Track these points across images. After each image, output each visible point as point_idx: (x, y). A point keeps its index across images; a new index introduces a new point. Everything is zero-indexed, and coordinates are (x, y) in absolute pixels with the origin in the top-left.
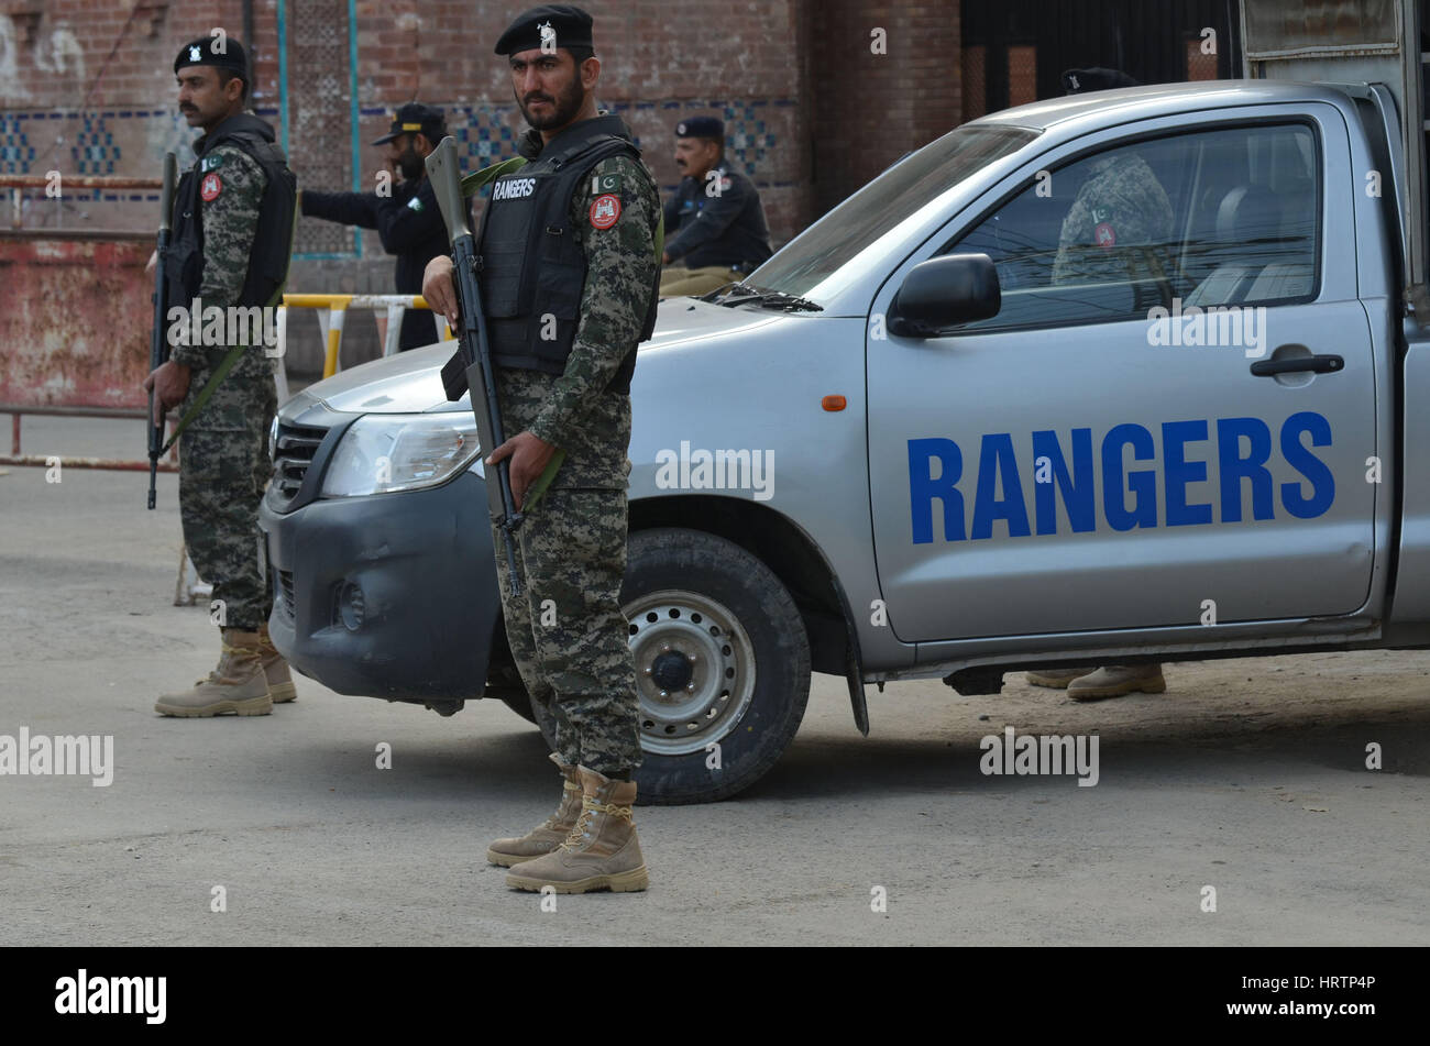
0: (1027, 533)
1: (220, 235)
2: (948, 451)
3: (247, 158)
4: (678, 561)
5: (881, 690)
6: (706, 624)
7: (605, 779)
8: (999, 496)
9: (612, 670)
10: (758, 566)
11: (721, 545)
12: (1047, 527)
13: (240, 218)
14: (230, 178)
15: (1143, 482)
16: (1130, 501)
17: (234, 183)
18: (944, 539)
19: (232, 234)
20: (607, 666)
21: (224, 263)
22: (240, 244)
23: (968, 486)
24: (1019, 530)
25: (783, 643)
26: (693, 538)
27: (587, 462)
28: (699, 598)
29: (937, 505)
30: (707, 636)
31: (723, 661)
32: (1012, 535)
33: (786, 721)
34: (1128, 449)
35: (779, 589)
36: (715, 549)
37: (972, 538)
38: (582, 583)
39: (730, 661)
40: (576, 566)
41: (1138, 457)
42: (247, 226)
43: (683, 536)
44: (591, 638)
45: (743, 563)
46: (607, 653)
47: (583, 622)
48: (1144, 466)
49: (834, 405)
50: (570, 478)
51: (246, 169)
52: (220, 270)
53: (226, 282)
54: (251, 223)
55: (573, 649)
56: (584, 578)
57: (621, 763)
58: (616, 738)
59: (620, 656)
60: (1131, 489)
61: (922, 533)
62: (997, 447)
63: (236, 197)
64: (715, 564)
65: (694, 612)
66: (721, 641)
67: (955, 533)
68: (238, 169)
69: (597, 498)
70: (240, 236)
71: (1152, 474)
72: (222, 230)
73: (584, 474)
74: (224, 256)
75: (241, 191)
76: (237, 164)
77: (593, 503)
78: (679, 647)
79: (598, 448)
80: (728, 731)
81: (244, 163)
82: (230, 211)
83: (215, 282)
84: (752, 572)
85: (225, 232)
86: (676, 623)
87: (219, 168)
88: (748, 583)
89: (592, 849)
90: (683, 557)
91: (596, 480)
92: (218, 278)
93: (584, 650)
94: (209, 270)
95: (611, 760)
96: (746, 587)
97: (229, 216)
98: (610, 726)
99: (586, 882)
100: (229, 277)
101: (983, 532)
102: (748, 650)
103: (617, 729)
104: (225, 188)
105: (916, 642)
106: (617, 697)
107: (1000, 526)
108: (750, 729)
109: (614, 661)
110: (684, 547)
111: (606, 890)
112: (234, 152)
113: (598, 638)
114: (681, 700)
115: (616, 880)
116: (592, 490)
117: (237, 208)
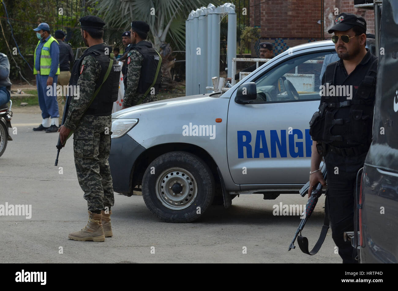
0: (268, 157)
1: (130, 73)
2: (248, 134)
3: (138, 53)
4: (178, 160)
5: (239, 197)
6: (186, 176)
7: (91, 213)
8: (261, 147)
9: (92, 185)
10: (199, 162)
11: (189, 156)
12: (274, 156)
13: (135, 68)
14: (133, 58)
15: (300, 145)
16: (296, 150)
17: (134, 59)
18: (247, 158)
19: (133, 72)
20: (91, 184)
21: (131, 80)
22: (135, 75)
23: (253, 144)
24: (266, 156)
25: (204, 183)
26: (182, 154)
27: (81, 133)
28: (183, 169)
29: (245, 148)
30: (186, 180)
31: (189, 187)
32: (265, 157)
33: (204, 203)
34: (296, 136)
35: (204, 168)
36: (187, 157)
37: (254, 158)
38: (82, 163)
39: (191, 186)
40: (80, 159)
41: (298, 138)
42: (137, 70)
43: (179, 153)
44: (87, 176)
45: (194, 161)
46: (91, 180)
47: (85, 172)
48: (300, 140)
49: (219, 121)
50: (77, 137)
51: (137, 56)
52: (130, 82)
53: (132, 84)
54: (138, 69)
55: (83, 179)
56: (82, 162)
57: (95, 209)
58: (94, 203)
59: (95, 181)
60: (296, 147)
61: (241, 156)
62: (261, 134)
63: (134, 63)
64: (187, 161)
65: (183, 173)
66: (189, 181)
67: (249, 156)
68: (135, 56)
69: (84, 142)
70: (135, 73)
71: (302, 143)
72: (131, 71)
73: (80, 136)
74: (131, 78)
75: (135, 61)
76: (135, 54)
77: (83, 143)
78: (179, 182)
79: (84, 129)
80: (190, 205)
81: (137, 54)
82: (133, 66)
83: (129, 85)
84: (197, 163)
85: (131, 72)
86: (178, 176)
87: (131, 55)
88: (196, 166)
89: (88, 230)
90: (179, 159)
91: (83, 137)
92: (130, 84)
93: (85, 179)
94: (128, 82)
95: (93, 208)
96: (195, 167)
97: (132, 68)
98: (92, 199)
99: (85, 238)
100: (132, 83)
101: (257, 156)
102: (196, 184)
103: (94, 200)
104: (132, 61)
105: (240, 184)
106: (92, 192)
107: (261, 155)
108: (195, 204)
109: (93, 182)
110: (180, 156)
111: (92, 241)
112: (135, 51)
113: (88, 177)
114: (180, 196)
115: (94, 239)
116: (83, 140)
117: (134, 66)
